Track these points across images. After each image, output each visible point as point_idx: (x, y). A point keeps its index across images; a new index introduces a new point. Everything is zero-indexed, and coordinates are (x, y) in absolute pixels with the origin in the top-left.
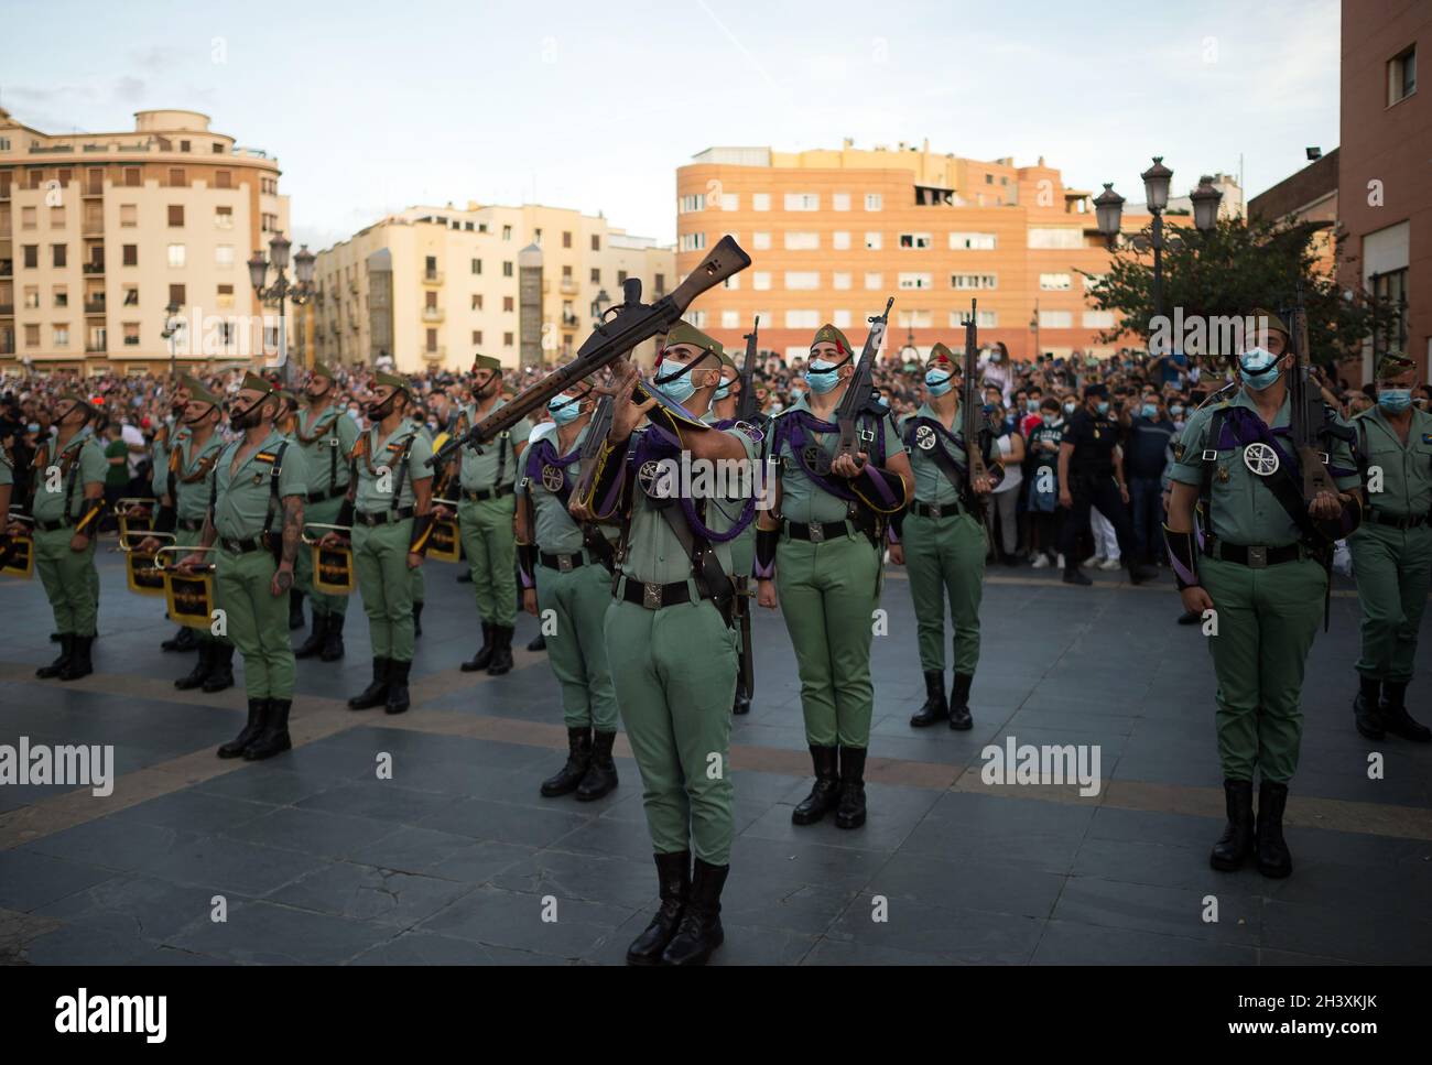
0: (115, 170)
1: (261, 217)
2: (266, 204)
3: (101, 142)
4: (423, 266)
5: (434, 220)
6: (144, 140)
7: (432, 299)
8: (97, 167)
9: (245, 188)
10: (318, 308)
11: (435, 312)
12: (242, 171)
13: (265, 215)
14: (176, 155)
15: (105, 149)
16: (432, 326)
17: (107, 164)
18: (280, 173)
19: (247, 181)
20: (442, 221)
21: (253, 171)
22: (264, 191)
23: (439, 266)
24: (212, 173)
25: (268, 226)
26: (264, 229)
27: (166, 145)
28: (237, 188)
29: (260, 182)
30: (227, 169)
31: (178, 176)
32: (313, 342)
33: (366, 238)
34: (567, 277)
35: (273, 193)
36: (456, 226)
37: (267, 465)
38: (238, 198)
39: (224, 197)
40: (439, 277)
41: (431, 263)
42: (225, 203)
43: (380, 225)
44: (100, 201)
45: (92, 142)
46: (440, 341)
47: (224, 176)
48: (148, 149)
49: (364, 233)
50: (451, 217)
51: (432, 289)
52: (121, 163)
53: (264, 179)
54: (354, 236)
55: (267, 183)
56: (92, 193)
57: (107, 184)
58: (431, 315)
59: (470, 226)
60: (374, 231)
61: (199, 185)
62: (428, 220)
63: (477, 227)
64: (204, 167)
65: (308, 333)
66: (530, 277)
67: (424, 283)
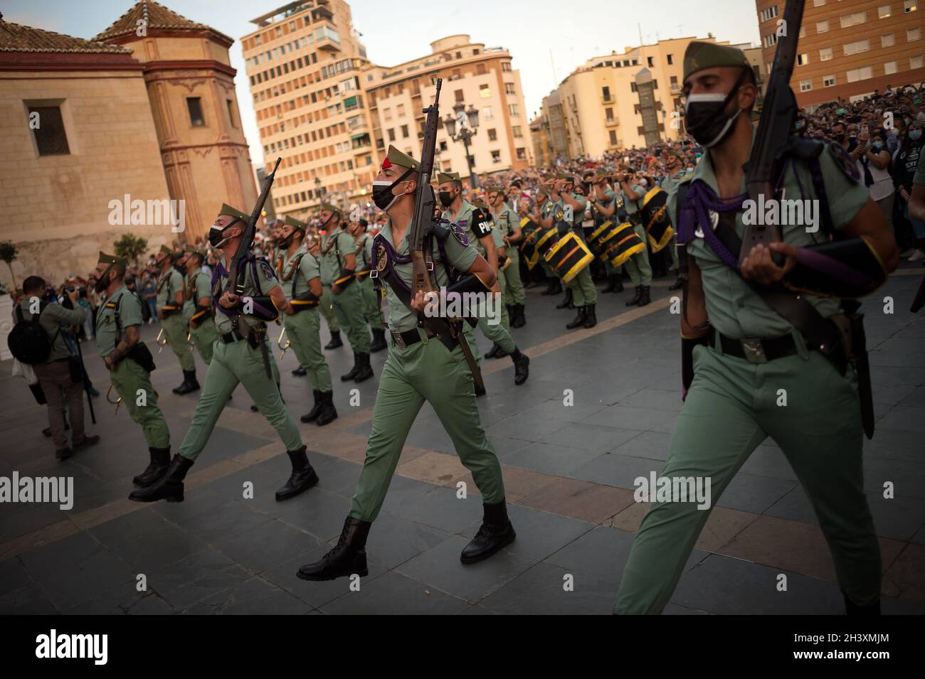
0: (424, 78)
1: (504, 86)
2: (507, 78)
3: (416, 64)
4: (601, 94)
5: (604, 65)
6: (437, 58)
7: (610, 113)
8: (415, 79)
9: (493, 71)
10: (547, 131)
11: (613, 121)
12: (490, 62)
13: (506, 84)
14: (455, 61)
15: (418, 67)
16: (612, 129)
17: (420, 75)
18: (511, 58)
19: (494, 67)
20: (609, 64)
21: (495, 61)
22: (504, 70)
23: (611, 92)
24: (474, 67)
25: (509, 90)
26: (507, 92)
27: (448, 58)
28: (489, 72)
29: (501, 66)
30: (482, 63)
31: (457, 72)
32: (548, 152)
33: (567, 84)
34: (674, 84)
35: (509, 70)
36: (618, 65)
37: (111, 310)
38: (490, 78)
39: (483, 79)
40: (612, 98)
41: (606, 91)
42: (483, 83)
43: (573, 75)
44: (420, 97)
45: (411, 65)
46: (619, 137)
47: (481, 66)
48: (439, 62)
49: (565, 82)
50: (614, 59)
51: (608, 107)
52: (427, 74)
53: (503, 63)
54: (560, 85)
55: (505, 65)
56: (416, 94)
57: (422, 87)
58: (611, 123)
59: (627, 63)
60: (569, 79)
61: (468, 75)
62: (600, 65)
63: (631, 63)
64: (470, 65)
65: (544, 147)
66: (645, 90)
67: (604, 104)
